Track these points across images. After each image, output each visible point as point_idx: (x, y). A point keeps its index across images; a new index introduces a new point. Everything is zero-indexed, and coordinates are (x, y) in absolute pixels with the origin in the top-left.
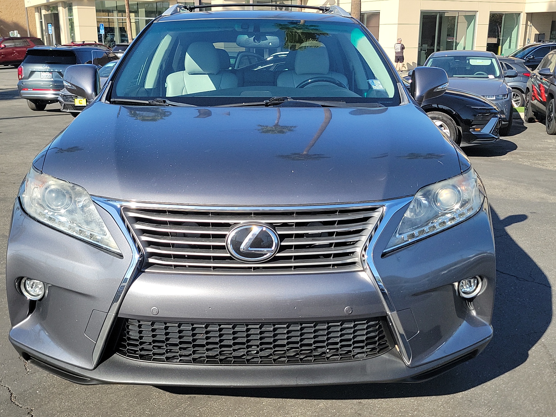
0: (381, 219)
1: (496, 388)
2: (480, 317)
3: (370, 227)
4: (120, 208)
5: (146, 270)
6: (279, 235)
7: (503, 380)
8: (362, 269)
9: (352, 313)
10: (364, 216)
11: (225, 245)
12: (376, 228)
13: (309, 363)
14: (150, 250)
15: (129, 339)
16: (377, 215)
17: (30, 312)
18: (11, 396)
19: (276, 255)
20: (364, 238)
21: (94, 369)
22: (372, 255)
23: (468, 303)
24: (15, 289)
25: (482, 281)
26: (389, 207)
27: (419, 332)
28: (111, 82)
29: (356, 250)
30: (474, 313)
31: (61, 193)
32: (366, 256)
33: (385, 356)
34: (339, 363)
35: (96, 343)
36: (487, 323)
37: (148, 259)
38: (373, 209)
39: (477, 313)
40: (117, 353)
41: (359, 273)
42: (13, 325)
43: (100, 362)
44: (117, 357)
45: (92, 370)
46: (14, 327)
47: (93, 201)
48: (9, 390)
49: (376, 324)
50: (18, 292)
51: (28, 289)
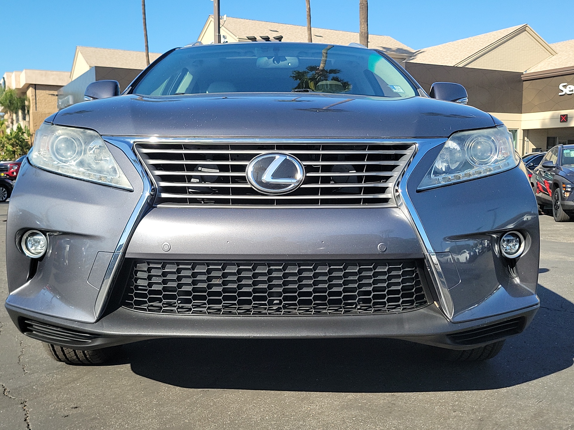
0: (414, 155)
1: (544, 385)
2: (524, 285)
3: (402, 163)
4: (132, 144)
5: (158, 206)
6: (304, 165)
7: (550, 379)
8: (396, 206)
9: (387, 251)
10: (395, 152)
11: (245, 176)
12: (409, 164)
13: (338, 315)
14: (163, 184)
15: (137, 288)
16: (408, 153)
17: (31, 277)
18: (4, 390)
19: (301, 187)
20: (396, 174)
21: (96, 322)
22: (407, 190)
23: (510, 270)
24: (15, 244)
25: (525, 239)
26: (422, 145)
27: (460, 281)
29: (388, 185)
30: (517, 280)
31: (69, 142)
32: (400, 191)
33: (423, 310)
34: (372, 316)
35: (99, 290)
36: (533, 292)
37: (161, 194)
38: (405, 147)
39: (520, 281)
40: (122, 306)
41: (392, 210)
42: (10, 290)
43: (103, 315)
44: (123, 309)
45: (93, 323)
46: (11, 294)
47: (105, 141)
48: (2, 387)
49: (413, 272)
50: (18, 249)
51: (29, 247)
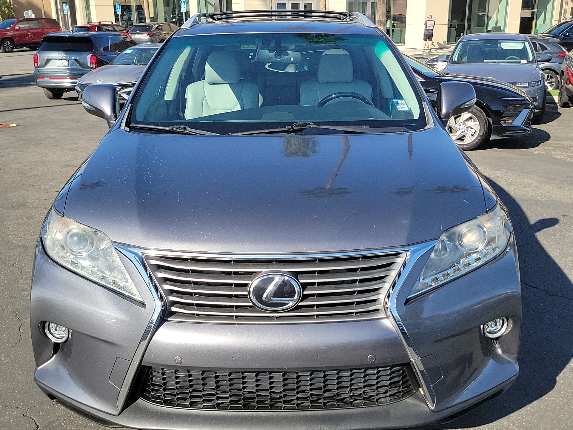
0: (404, 265)
1: (522, 420)
2: (506, 356)
3: (394, 274)
4: (141, 256)
5: (169, 319)
6: (301, 283)
7: (530, 410)
8: (385, 316)
9: (376, 361)
10: (387, 262)
11: (247, 295)
12: (399, 275)
13: (332, 409)
14: (172, 298)
15: (153, 385)
16: (400, 261)
17: (55, 352)
18: (36, 428)
19: (299, 304)
20: (387, 285)
21: (119, 414)
22: (395, 302)
23: (494, 341)
24: (39, 332)
25: (508, 320)
26: (413, 252)
27: (443, 377)
28: (130, 105)
29: (379, 297)
30: (499, 351)
31: (82, 238)
32: (389, 304)
33: (409, 400)
34: (362, 408)
35: (120, 389)
36: (513, 362)
37: (171, 307)
38: (397, 255)
39: (503, 352)
40: (141, 398)
41: (383, 321)
42: (38, 366)
43: (125, 407)
44: (141, 402)
45: (116, 416)
46: (39, 368)
47: (115, 248)
48: (35, 422)
49: (400, 370)
50: (42, 335)
51: (52, 331)
